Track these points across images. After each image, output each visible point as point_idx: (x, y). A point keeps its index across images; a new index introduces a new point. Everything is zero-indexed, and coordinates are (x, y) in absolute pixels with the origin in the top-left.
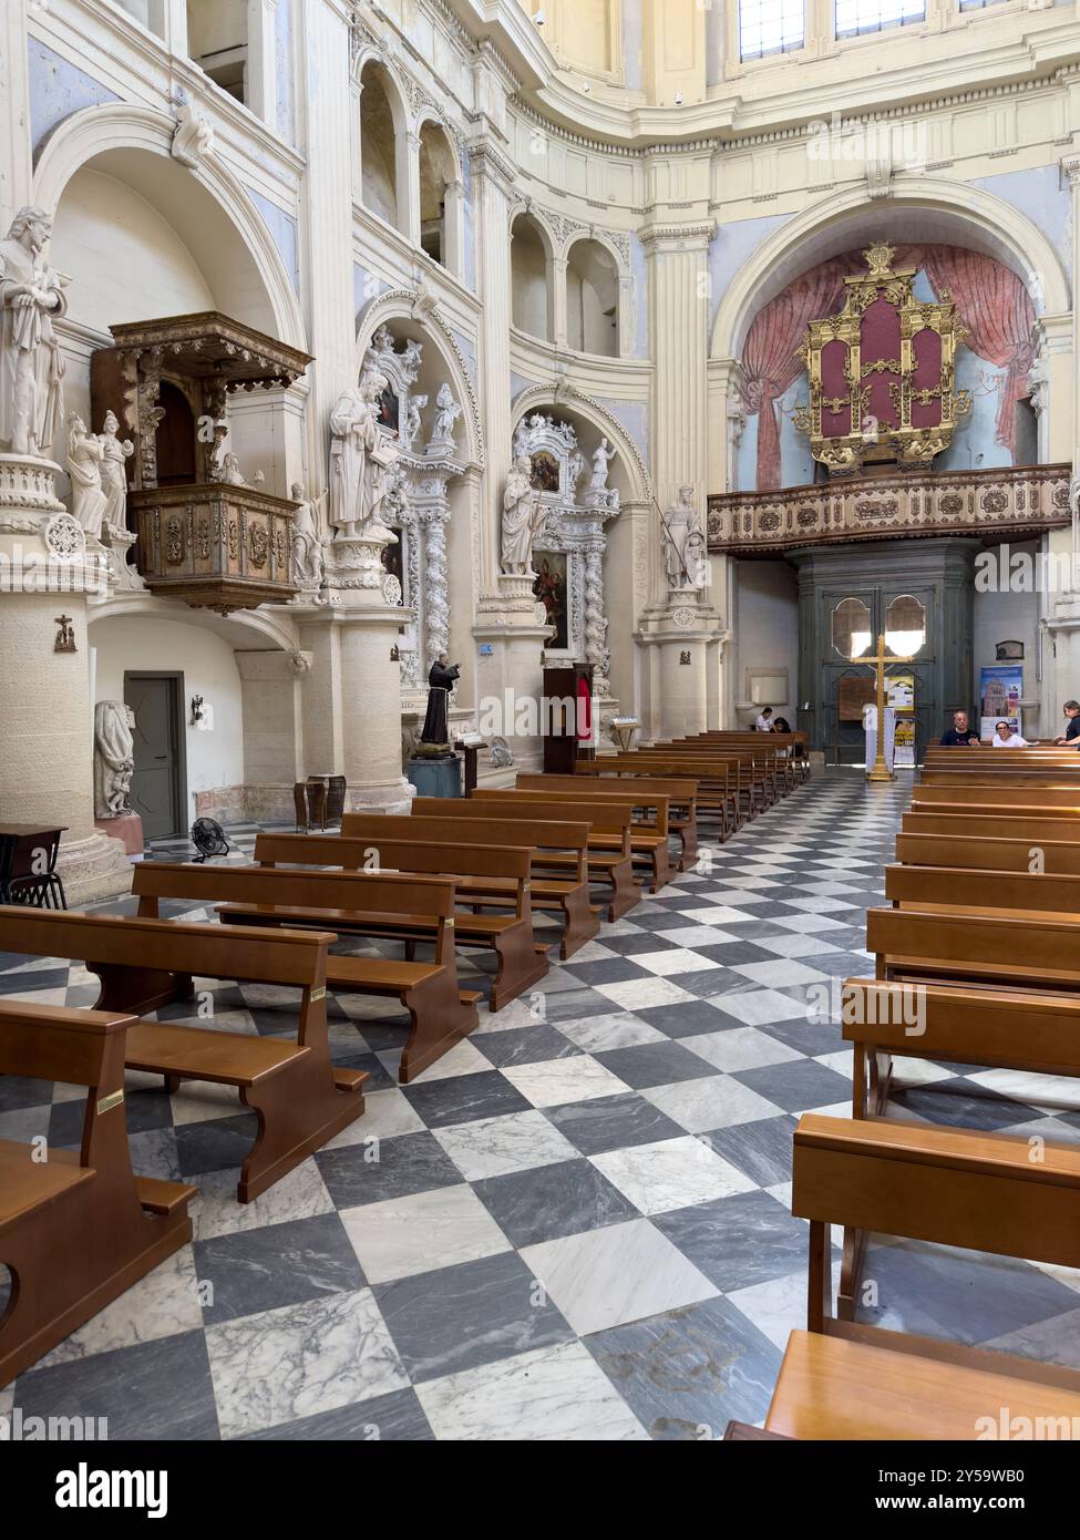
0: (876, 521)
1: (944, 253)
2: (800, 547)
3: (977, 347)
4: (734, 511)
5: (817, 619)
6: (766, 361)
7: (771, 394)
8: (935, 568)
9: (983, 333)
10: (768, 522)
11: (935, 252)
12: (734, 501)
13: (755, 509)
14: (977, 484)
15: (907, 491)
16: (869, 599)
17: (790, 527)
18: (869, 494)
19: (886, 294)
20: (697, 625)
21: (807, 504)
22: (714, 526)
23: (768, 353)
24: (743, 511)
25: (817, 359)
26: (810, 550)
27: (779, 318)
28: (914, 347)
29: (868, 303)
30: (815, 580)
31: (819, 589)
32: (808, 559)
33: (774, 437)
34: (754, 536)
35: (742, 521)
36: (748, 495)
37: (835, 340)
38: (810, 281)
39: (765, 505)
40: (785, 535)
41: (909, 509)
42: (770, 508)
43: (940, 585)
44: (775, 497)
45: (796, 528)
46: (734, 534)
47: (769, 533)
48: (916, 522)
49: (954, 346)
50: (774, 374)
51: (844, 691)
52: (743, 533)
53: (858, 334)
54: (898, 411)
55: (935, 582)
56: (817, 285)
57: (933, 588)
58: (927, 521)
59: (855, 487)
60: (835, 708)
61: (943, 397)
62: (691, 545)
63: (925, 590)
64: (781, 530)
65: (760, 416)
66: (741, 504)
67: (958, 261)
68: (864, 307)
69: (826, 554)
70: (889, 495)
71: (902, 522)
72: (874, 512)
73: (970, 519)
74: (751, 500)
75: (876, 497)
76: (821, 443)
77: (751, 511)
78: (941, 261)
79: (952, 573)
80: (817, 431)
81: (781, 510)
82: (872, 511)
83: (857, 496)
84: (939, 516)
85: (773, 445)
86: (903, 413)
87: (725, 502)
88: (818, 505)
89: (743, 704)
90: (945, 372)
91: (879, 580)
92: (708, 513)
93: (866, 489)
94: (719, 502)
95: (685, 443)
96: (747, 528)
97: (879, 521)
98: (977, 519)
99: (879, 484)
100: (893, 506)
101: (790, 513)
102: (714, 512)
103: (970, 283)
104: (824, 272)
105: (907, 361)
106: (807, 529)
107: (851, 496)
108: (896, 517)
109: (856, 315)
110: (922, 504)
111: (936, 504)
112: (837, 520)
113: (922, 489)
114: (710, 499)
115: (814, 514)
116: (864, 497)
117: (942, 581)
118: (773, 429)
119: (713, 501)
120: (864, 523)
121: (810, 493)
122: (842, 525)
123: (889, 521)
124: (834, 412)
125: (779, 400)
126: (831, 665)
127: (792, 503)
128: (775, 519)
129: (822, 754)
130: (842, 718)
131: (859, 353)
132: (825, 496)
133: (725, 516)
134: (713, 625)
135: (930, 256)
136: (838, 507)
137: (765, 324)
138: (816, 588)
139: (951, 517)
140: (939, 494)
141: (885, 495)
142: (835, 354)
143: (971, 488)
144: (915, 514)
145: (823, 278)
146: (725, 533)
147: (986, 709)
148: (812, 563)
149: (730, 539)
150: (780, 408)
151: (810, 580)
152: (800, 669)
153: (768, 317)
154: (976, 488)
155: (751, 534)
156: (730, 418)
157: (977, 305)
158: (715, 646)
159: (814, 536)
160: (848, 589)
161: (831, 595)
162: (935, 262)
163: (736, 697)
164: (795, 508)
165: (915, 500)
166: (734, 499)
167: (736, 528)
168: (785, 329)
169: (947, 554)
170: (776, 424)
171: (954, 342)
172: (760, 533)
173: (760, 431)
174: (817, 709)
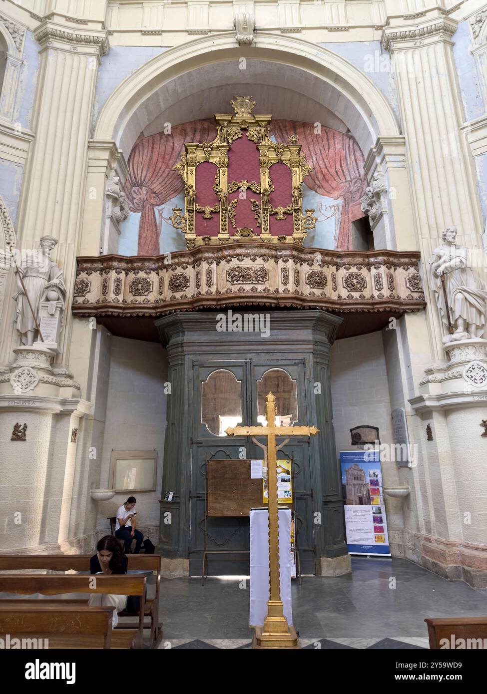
0: (247, 287)
1: (287, 125)
2: (170, 313)
3: (316, 187)
4: (104, 275)
5: (187, 389)
6: (149, 175)
7: (153, 201)
8: (304, 342)
9: (320, 177)
10: (139, 288)
11: (281, 124)
12: (105, 265)
13: (127, 274)
14: (338, 266)
15: (276, 262)
16: (240, 371)
17: (161, 293)
18: (240, 260)
19: (248, 134)
20: (43, 391)
21: (179, 271)
22: (81, 288)
23: (151, 170)
24: (113, 275)
25: (192, 173)
26: (181, 316)
27: (163, 148)
28: (270, 174)
29: (234, 138)
30: (185, 349)
31: (189, 359)
32: (177, 326)
33: (155, 236)
34: (124, 301)
35: (112, 286)
36: (121, 259)
37: (207, 162)
38: (188, 130)
39: (136, 270)
40: (157, 302)
41: (280, 279)
42: (142, 274)
43: (310, 359)
44: (147, 264)
45: (168, 294)
46: (103, 297)
47: (140, 299)
48: (287, 291)
49: (301, 178)
50: (156, 187)
51: (214, 478)
52: (111, 296)
53: (226, 159)
54: (259, 221)
55: (306, 356)
56: (194, 134)
57: (303, 363)
58: (296, 291)
59: (226, 253)
60: (202, 499)
61: (294, 214)
62: (47, 300)
63: (296, 364)
64: (152, 297)
65: (142, 215)
66: (111, 268)
67: (298, 130)
68: (231, 141)
69: (196, 321)
70: (259, 263)
71: (272, 290)
72: (245, 278)
73: (334, 297)
74: (123, 265)
75: (247, 263)
76: (194, 240)
77: (122, 276)
78: (286, 131)
79: (319, 347)
80: (191, 230)
81: (153, 277)
82: (243, 276)
83: (228, 262)
84: (306, 290)
85: (153, 242)
86: (263, 223)
87: (96, 265)
88: (190, 272)
89: (101, 493)
90: (296, 194)
91: (249, 351)
92: (77, 275)
93: (237, 255)
94: (89, 265)
95: (58, 207)
96: (117, 291)
97: (251, 286)
98: (340, 297)
99: (249, 251)
100: (263, 275)
101: (162, 280)
102: (83, 275)
103: (308, 144)
104: (199, 127)
105: (265, 182)
106: (178, 295)
107: (223, 262)
108: (267, 285)
109: (225, 144)
110: (291, 274)
111: (303, 278)
112: (209, 285)
113: (291, 261)
114: (80, 261)
115: (186, 280)
116: (235, 262)
117: (311, 355)
118: (154, 229)
119: (82, 263)
120: (235, 288)
121: (182, 260)
122: (213, 289)
123: (260, 288)
124: (206, 216)
125: (160, 208)
126: (199, 444)
127: (165, 270)
128: (147, 285)
129: (186, 563)
130: (211, 513)
131: (226, 174)
132: (196, 262)
133: (95, 280)
134: (67, 393)
135: (277, 127)
136: (210, 272)
137: (150, 148)
138: (187, 357)
139: (318, 292)
140: (305, 269)
141: (256, 262)
142: (206, 171)
143: (333, 269)
144: (285, 284)
145: (198, 130)
146: (93, 296)
147: (348, 497)
148: (183, 332)
149: (98, 302)
150: (161, 215)
151: (180, 349)
152: (166, 449)
153: (153, 144)
154: (337, 269)
155: (120, 298)
156: (108, 196)
157: (314, 159)
158: (66, 419)
159: (186, 301)
160: (220, 360)
161: (202, 366)
162: (281, 131)
163: (95, 484)
164: (167, 275)
165: (285, 270)
166: (105, 262)
167: (104, 292)
168: (167, 157)
169: (315, 329)
170: (156, 226)
171: (301, 174)
172: (130, 298)
173: (141, 227)
174: (183, 500)
